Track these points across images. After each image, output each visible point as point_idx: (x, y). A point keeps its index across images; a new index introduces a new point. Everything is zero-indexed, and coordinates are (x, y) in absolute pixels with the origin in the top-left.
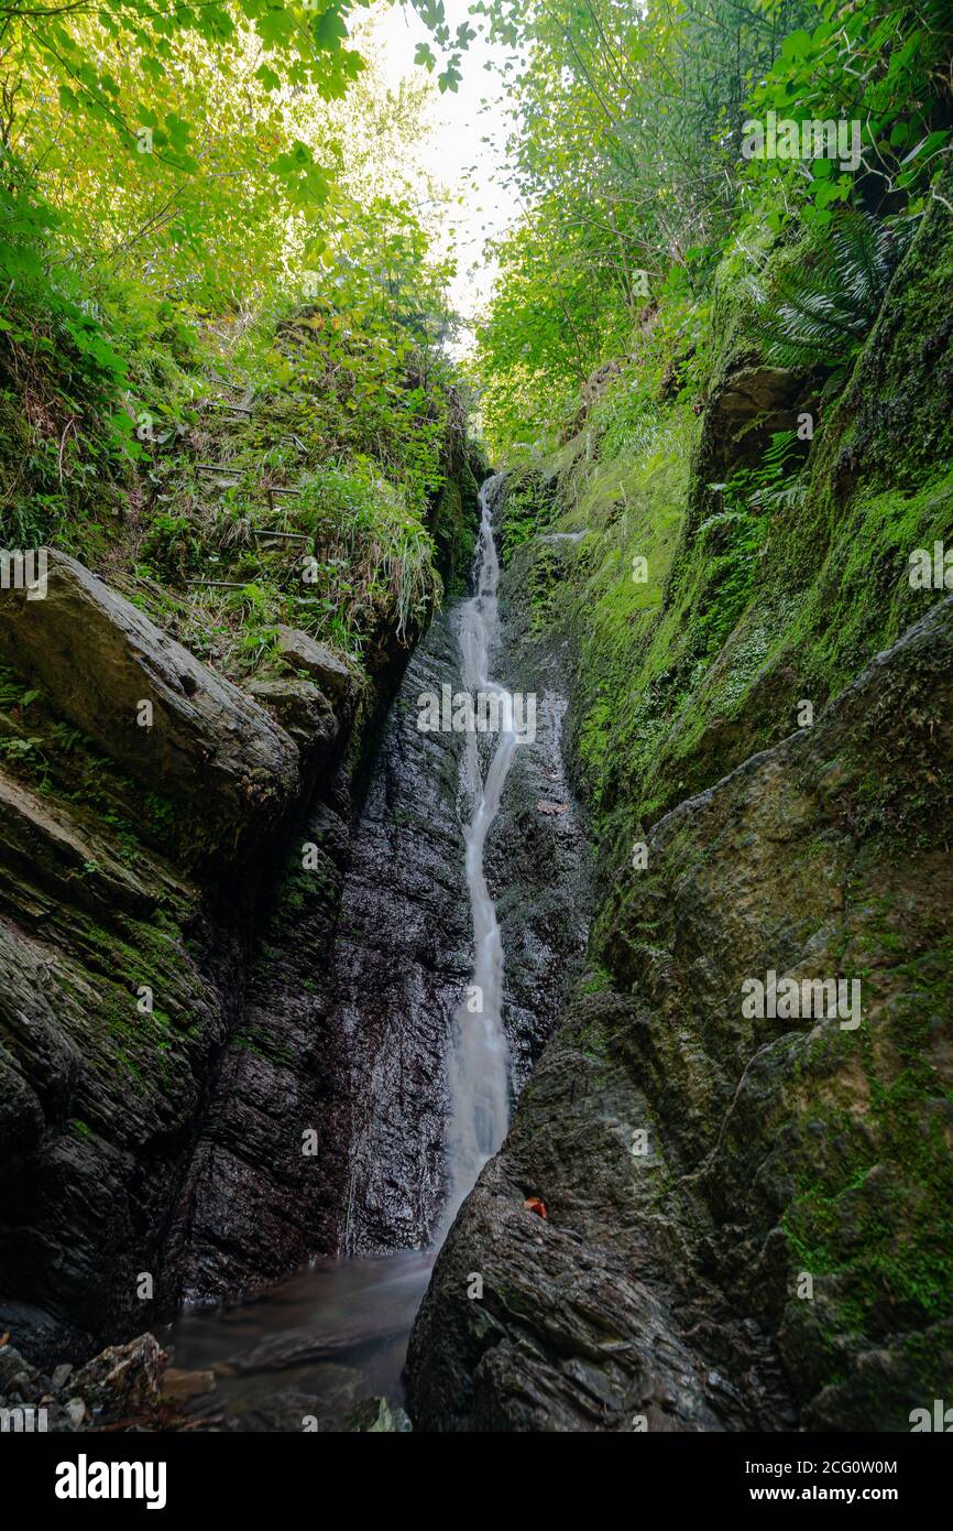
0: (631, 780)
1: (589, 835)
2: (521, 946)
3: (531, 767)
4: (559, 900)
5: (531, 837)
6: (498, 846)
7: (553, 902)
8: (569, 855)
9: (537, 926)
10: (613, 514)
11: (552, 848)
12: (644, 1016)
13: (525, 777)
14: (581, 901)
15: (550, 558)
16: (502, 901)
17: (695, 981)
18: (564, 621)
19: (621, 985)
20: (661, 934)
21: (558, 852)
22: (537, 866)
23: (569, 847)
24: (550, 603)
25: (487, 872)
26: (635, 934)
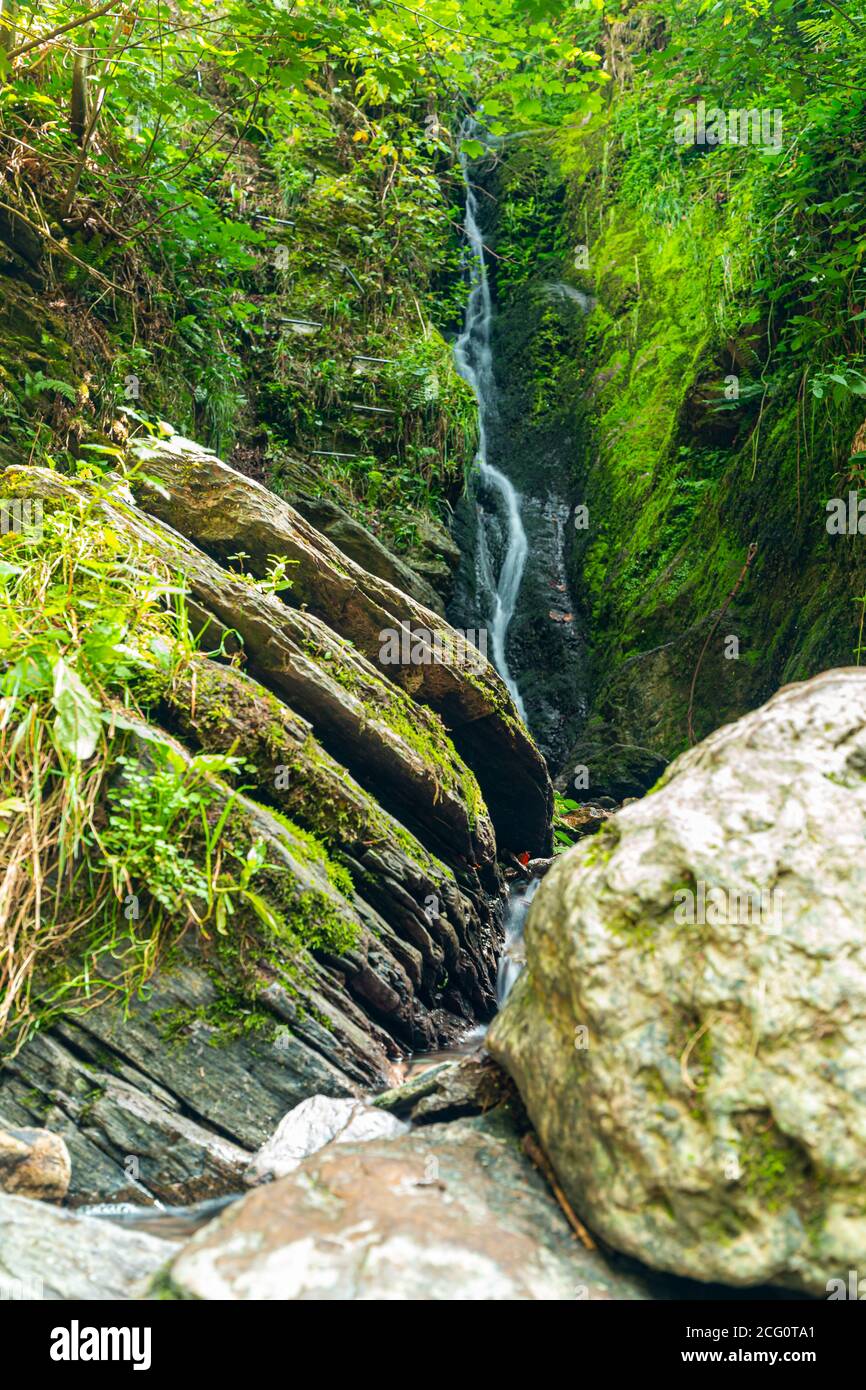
0: (619, 614)
1: (587, 641)
2: (540, 710)
3: (542, 579)
4: (565, 681)
5: (544, 637)
6: (517, 641)
7: (561, 684)
8: (572, 653)
9: (550, 698)
10: (625, 302)
11: (561, 647)
12: (615, 729)
13: (538, 586)
14: (581, 683)
15: (555, 324)
16: (522, 680)
17: (633, 717)
18: (567, 410)
19: (607, 720)
20: (623, 703)
21: (565, 650)
22: (549, 658)
23: (573, 647)
24: (553, 382)
25: (508, 659)
26: (614, 702)
